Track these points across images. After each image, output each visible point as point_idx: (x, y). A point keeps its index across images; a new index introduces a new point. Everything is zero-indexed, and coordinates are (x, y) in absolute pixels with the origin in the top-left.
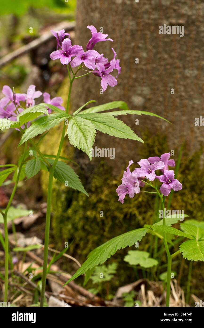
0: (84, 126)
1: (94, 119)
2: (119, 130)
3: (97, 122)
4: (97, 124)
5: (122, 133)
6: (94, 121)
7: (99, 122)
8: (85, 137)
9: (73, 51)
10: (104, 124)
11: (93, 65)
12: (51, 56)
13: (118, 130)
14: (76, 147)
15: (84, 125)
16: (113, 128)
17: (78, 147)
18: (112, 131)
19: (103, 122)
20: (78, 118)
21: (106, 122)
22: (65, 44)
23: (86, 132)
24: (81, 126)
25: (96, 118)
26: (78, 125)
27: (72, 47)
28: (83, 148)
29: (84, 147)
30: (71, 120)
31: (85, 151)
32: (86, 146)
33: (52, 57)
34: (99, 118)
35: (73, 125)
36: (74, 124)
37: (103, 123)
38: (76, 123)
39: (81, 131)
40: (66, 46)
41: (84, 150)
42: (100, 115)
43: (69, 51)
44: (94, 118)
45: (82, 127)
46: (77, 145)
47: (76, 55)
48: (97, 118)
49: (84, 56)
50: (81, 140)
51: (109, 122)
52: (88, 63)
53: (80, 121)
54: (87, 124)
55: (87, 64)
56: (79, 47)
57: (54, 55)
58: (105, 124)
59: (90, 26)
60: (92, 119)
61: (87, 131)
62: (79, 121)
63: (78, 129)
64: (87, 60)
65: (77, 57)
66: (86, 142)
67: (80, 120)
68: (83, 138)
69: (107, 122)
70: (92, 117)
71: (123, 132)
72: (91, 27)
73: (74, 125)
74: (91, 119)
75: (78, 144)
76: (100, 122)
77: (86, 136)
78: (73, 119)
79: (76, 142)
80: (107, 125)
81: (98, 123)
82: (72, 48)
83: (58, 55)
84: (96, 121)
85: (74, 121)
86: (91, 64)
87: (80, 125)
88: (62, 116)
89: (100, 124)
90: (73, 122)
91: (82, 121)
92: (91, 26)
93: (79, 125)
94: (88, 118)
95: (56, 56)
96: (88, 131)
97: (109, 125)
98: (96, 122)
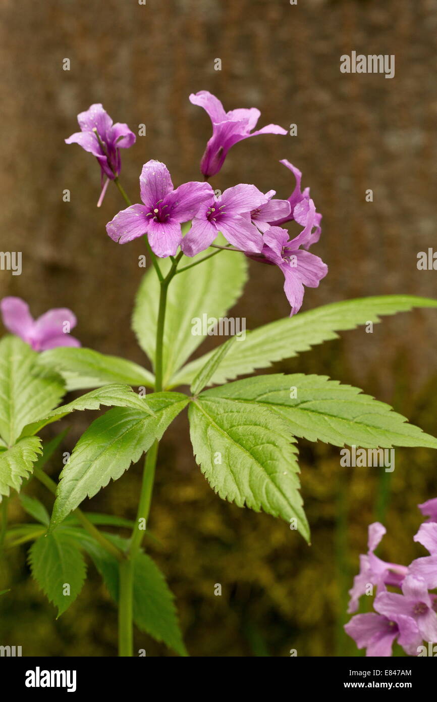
0: (245, 427)
1: (265, 396)
2: (356, 422)
3: (277, 404)
4: (281, 412)
5: (368, 428)
6: (268, 403)
7: (286, 406)
8: (263, 464)
9: (182, 203)
10: (302, 409)
11: (253, 238)
12: (111, 230)
13: (352, 420)
14: (245, 504)
15: (244, 424)
16: (335, 416)
17: (249, 505)
18: (335, 428)
19: (296, 403)
20: (214, 401)
21: (305, 400)
22: (149, 183)
23: (260, 448)
24: (234, 428)
25: (270, 391)
26: (225, 428)
27: (175, 192)
28: (269, 503)
29: (273, 499)
30: (194, 412)
31: (278, 513)
32: (278, 494)
33: (114, 233)
34: (280, 390)
35: (206, 430)
36: (208, 425)
37: (297, 405)
38: (214, 420)
39: (242, 445)
40: (156, 188)
41: (274, 509)
42: (279, 379)
43: (169, 203)
44: (265, 393)
45: (241, 429)
46: (244, 499)
47: (195, 215)
48: (275, 391)
49: (217, 211)
50: (254, 478)
51: (317, 400)
52: (238, 234)
53: (224, 413)
54: (252, 417)
55: (234, 235)
56: (201, 189)
57: (122, 227)
58: (305, 409)
59: (198, 93)
60: (259, 399)
61: (262, 444)
62: (222, 411)
63: (228, 441)
64: (229, 223)
65: (198, 219)
66: (273, 480)
67: (224, 410)
68: (259, 470)
69: (310, 399)
70: (258, 392)
71: (374, 427)
72: (200, 96)
73: (210, 432)
74: (255, 399)
75: (248, 491)
76: (286, 403)
77: (266, 461)
78: (197, 408)
79: (239, 489)
80: (313, 411)
81: (280, 407)
82: (178, 195)
83: (133, 225)
84: (273, 404)
85: (203, 415)
86: (247, 233)
87: (231, 427)
88: (162, 405)
89: (290, 410)
90: (201, 419)
91: (231, 412)
92: (202, 92)
93: (226, 426)
94: (245, 397)
95: (130, 228)
96: (268, 443)
97: (321, 411)
98: (274, 407)
